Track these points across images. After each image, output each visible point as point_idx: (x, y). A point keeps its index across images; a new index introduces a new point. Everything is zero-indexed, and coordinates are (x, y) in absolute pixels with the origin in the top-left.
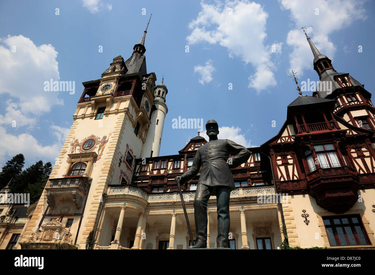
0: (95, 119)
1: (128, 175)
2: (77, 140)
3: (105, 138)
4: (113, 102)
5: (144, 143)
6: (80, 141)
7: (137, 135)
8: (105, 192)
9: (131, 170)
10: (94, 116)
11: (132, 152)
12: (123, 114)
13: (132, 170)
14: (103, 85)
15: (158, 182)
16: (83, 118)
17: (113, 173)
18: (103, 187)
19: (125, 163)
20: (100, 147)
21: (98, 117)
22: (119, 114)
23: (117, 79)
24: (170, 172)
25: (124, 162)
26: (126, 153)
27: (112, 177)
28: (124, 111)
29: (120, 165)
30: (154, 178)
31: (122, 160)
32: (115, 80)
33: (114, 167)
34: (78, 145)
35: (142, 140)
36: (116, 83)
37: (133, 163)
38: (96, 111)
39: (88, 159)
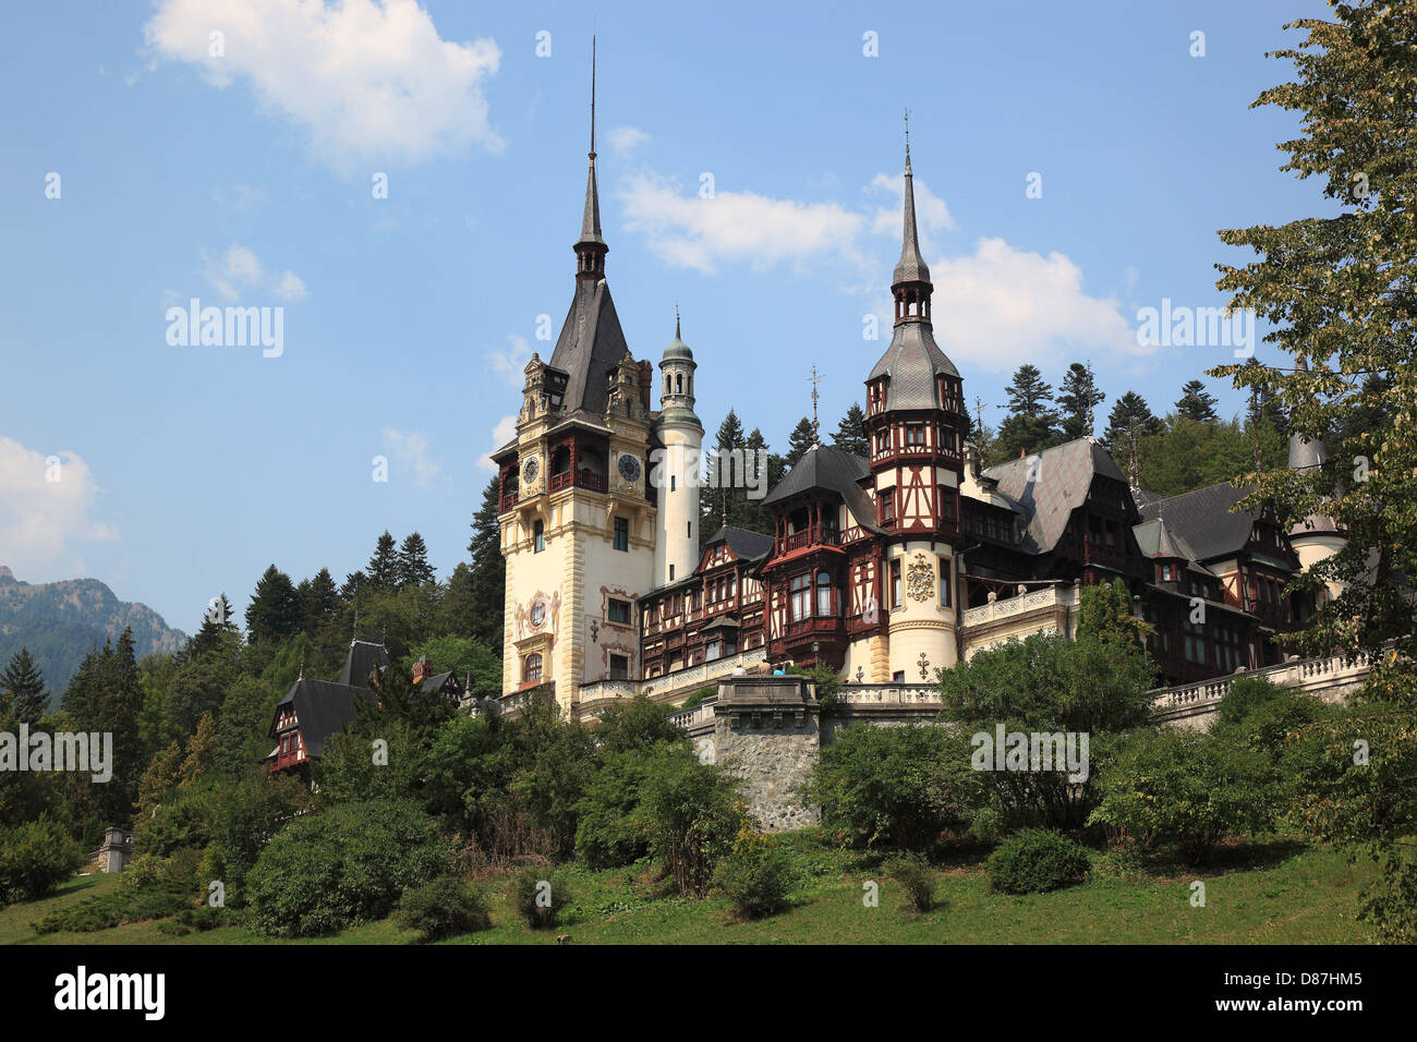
0: (536, 552)
1: (623, 642)
2: (521, 605)
3: (556, 595)
4: (549, 506)
5: (653, 550)
6: (527, 608)
7: (626, 550)
8: (576, 700)
9: (630, 629)
10: (531, 545)
11: (624, 594)
12: (569, 536)
13: (632, 627)
14: (525, 460)
15: (676, 643)
16: (517, 551)
17: (582, 661)
18: (570, 694)
19: (610, 625)
20: (554, 615)
21: (539, 549)
22: (566, 535)
23: (543, 442)
24: (689, 620)
25: (604, 625)
26: (606, 607)
27: (582, 668)
28: (571, 530)
29: (595, 638)
30: (669, 636)
31: (599, 625)
32: (539, 448)
33: (582, 649)
34: (524, 617)
35: (647, 546)
36: (544, 453)
37: (634, 611)
38: (531, 532)
39: (541, 646)
